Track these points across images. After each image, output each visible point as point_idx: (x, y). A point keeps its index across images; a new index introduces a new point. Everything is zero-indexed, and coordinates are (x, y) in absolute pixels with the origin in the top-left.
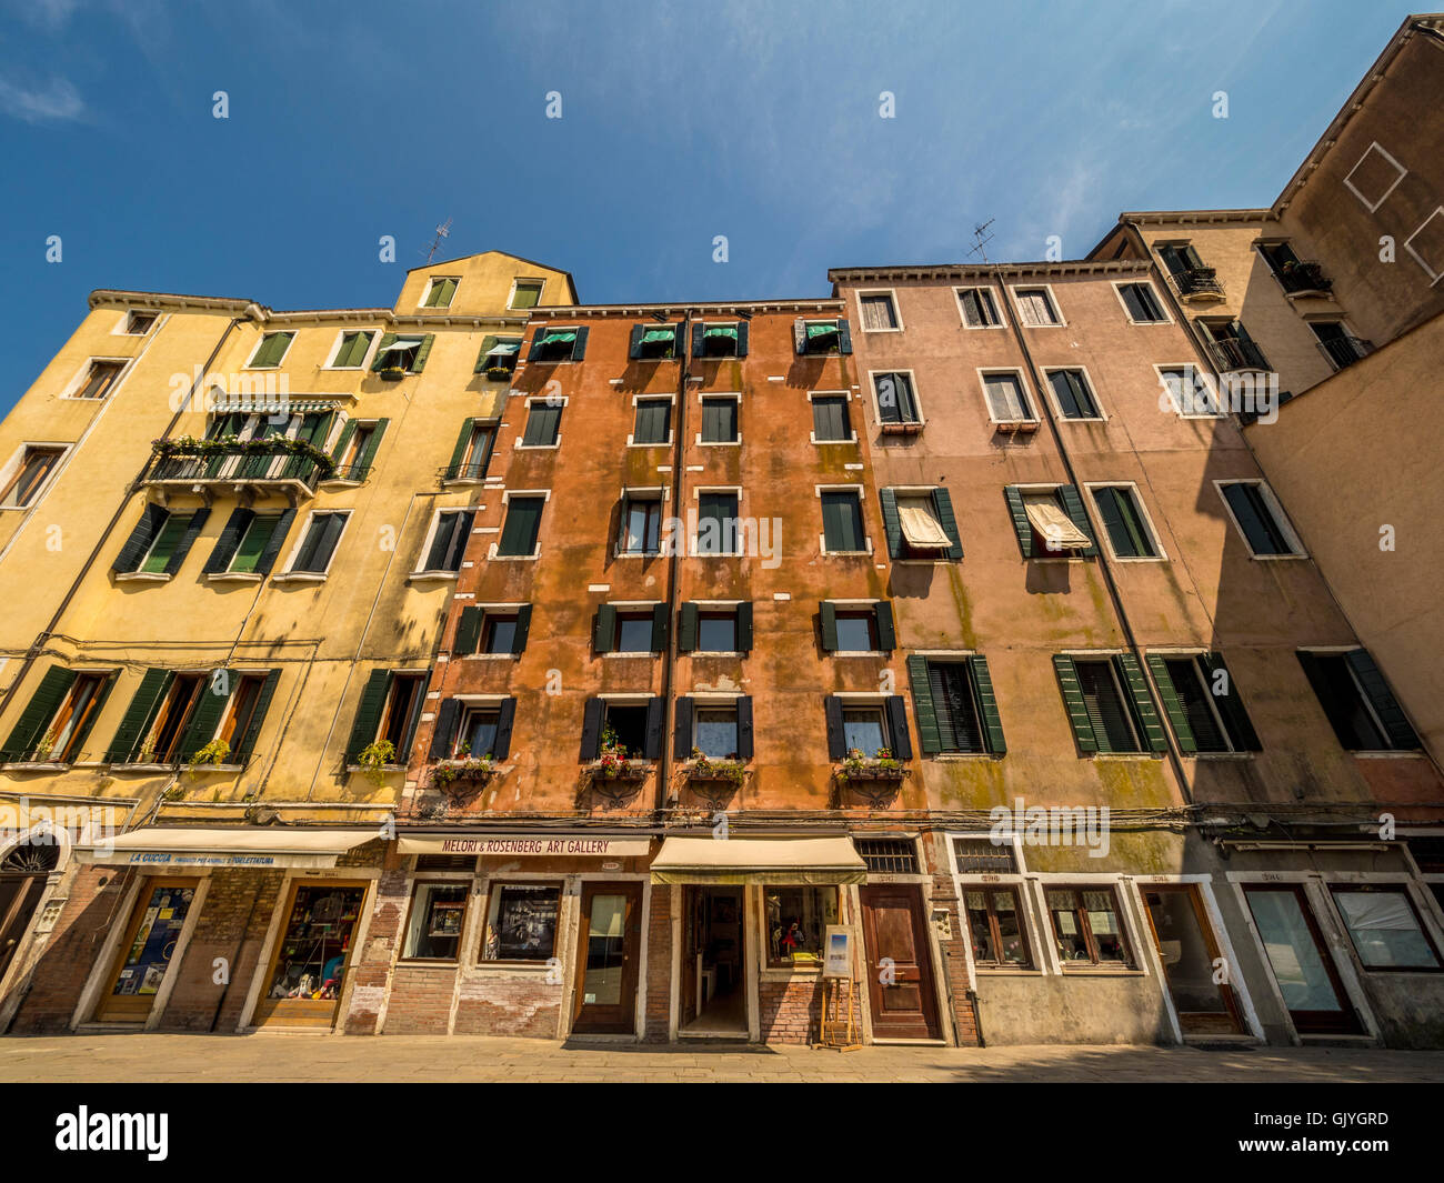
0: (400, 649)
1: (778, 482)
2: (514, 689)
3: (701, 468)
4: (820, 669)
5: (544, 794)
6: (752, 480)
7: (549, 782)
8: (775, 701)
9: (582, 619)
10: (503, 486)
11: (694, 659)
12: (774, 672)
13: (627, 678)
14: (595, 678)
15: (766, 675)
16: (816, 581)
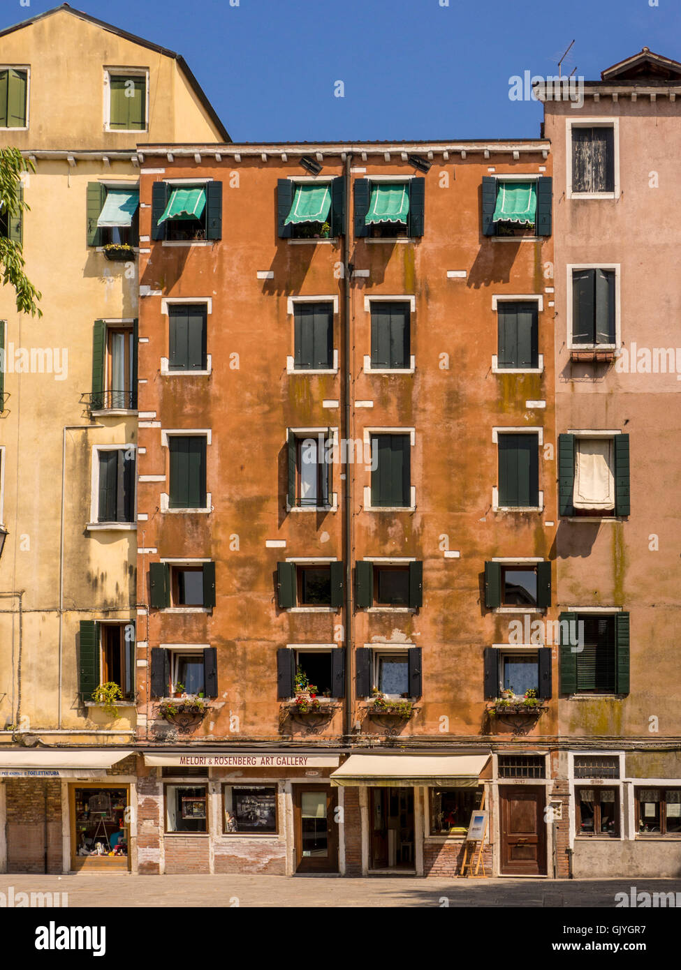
0: (99, 601)
1: (453, 424)
2: (213, 640)
3: (370, 404)
4: (482, 625)
5: (253, 724)
6: (425, 420)
7: (256, 715)
8: (442, 651)
9: (263, 576)
10: (157, 425)
11: (370, 614)
12: (441, 627)
13: (311, 631)
14: (283, 630)
15: (434, 629)
16: (484, 539)
